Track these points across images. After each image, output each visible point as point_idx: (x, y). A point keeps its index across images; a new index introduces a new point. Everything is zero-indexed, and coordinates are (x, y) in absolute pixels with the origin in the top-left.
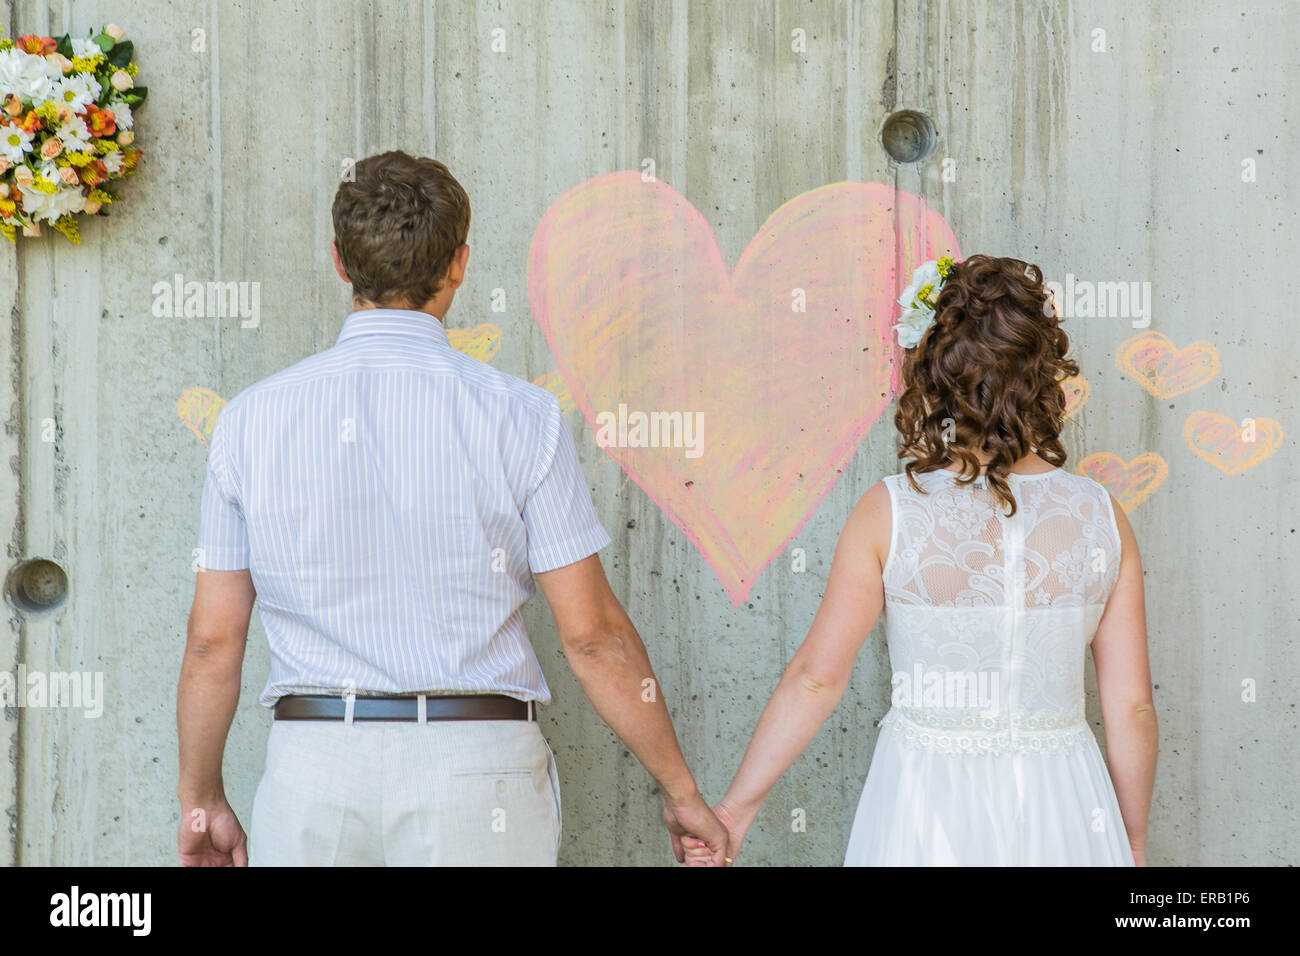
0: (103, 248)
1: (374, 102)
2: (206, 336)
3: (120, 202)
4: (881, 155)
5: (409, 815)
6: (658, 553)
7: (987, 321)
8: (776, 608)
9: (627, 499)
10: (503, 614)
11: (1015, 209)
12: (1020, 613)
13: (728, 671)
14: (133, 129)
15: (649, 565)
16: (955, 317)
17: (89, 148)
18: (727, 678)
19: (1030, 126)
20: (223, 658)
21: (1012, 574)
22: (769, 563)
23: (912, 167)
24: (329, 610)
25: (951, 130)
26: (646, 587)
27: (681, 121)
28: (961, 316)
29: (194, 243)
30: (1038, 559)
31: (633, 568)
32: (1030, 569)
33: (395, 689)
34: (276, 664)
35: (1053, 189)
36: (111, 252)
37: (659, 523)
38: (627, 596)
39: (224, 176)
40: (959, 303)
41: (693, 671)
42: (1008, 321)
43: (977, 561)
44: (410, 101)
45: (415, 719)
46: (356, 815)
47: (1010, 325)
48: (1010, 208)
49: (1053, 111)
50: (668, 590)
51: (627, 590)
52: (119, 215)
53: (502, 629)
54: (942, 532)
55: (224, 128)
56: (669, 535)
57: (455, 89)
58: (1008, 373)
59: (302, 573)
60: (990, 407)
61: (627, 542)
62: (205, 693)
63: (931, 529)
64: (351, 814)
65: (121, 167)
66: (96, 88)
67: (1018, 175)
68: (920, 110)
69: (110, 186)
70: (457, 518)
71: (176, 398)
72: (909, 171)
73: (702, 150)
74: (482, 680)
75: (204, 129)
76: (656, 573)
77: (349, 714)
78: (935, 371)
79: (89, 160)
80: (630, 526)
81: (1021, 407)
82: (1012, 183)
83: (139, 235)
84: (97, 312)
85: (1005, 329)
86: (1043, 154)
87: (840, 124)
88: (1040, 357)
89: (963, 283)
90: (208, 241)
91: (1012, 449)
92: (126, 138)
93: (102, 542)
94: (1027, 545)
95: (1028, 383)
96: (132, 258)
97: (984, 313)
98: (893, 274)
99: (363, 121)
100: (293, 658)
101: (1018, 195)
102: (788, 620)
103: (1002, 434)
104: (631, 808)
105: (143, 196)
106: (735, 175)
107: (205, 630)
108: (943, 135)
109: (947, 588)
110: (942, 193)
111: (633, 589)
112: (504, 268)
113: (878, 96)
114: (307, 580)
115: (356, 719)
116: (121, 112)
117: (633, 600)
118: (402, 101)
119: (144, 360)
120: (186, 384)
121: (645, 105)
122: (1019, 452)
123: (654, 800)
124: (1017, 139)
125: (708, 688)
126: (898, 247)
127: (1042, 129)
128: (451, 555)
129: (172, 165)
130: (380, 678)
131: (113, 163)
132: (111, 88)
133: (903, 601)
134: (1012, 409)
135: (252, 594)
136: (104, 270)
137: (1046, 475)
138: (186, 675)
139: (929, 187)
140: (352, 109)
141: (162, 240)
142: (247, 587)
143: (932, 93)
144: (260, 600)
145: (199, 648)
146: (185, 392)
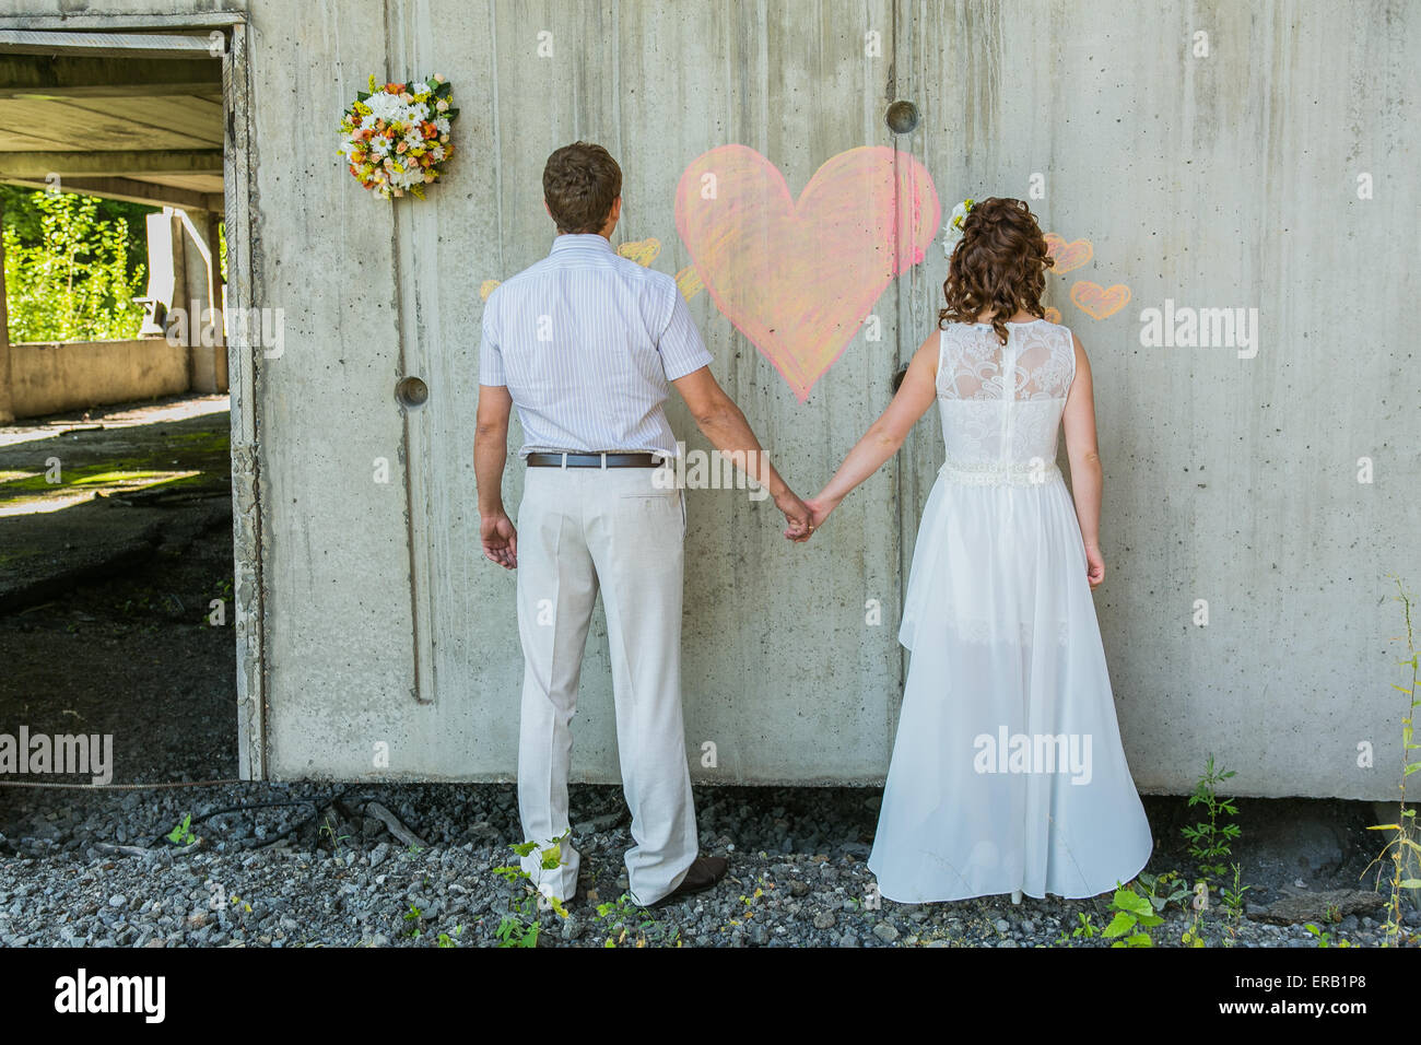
0: (438, 201)
1: (584, 110)
2: (494, 250)
3: (445, 176)
4: (886, 129)
5: (597, 519)
6: (754, 372)
7: (992, 235)
8: (824, 404)
9: (735, 341)
10: (647, 407)
11: (968, 160)
12: (1012, 404)
13: (796, 440)
14: (451, 134)
15: (748, 380)
16: (973, 233)
17: (423, 145)
18: (795, 444)
19: (977, 108)
20: (495, 435)
21: (1007, 380)
22: (820, 377)
23: (905, 136)
24: (549, 406)
25: (928, 112)
26: (747, 391)
27: (765, 113)
28: (977, 233)
29: (486, 197)
30: (1023, 372)
31: (739, 381)
32: (1018, 378)
33: (588, 450)
34: (526, 435)
35: (992, 148)
36: (443, 204)
37: (754, 354)
38: (737, 397)
39: (502, 158)
40: (977, 225)
41: (776, 441)
42: (1004, 234)
43: (988, 374)
44: (605, 108)
45: (600, 467)
46: (569, 519)
47: (1007, 238)
48: (964, 160)
49: (991, 100)
50: (761, 394)
51: (736, 394)
52: (446, 183)
53: (649, 415)
54: (967, 356)
55: (501, 130)
56: (760, 361)
57: (631, 99)
58: (1007, 265)
59: (533, 386)
60: (996, 287)
61: (736, 366)
62: (488, 454)
63: (962, 354)
64: (566, 517)
65: (444, 156)
66: (427, 111)
67: (970, 139)
68: (911, 101)
69: (438, 167)
70: (617, 352)
71: (479, 286)
72: (904, 138)
73: (777, 129)
74: (636, 445)
75: (491, 130)
76: (753, 384)
77: (564, 464)
78: (963, 267)
79: (422, 153)
80: (738, 356)
81: (1014, 285)
82: (966, 143)
83: (457, 193)
84: (437, 238)
85: (1004, 240)
86: (985, 125)
87: (861, 111)
88: (1025, 254)
89: (979, 214)
90: (494, 195)
91: (1008, 309)
92: (444, 139)
93: (444, 368)
94: (1017, 364)
95: (1019, 270)
96: (454, 207)
97: (991, 230)
98: (893, 202)
99: (579, 122)
100: (535, 432)
101: (969, 152)
102: (831, 410)
103: (1002, 301)
104: (740, 518)
105: (458, 171)
106: (797, 144)
107: (485, 419)
108: (924, 116)
109: (969, 389)
110: (923, 152)
111: (740, 393)
112: (661, 204)
113: (883, 93)
114: (536, 390)
115: (567, 466)
116: (443, 124)
117: (740, 399)
118: (601, 108)
119: (461, 265)
120: (485, 278)
121: (743, 104)
122: (1012, 311)
123: (754, 514)
124: (969, 117)
125: (784, 451)
126: (897, 185)
127: (984, 110)
128: (615, 374)
129: (473, 152)
130: (580, 443)
131: (438, 154)
132: (436, 111)
133: (947, 397)
134: (1008, 286)
135: (510, 400)
136: (438, 214)
137: (1031, 323)
138: (477, 444)
139: (915, 147)
140: (572, 115)
141: (469, 196)
142: (506, 397)
143: (917, 91)
144: (515, 403)
145: (483, 430)
146: (484, 283)
